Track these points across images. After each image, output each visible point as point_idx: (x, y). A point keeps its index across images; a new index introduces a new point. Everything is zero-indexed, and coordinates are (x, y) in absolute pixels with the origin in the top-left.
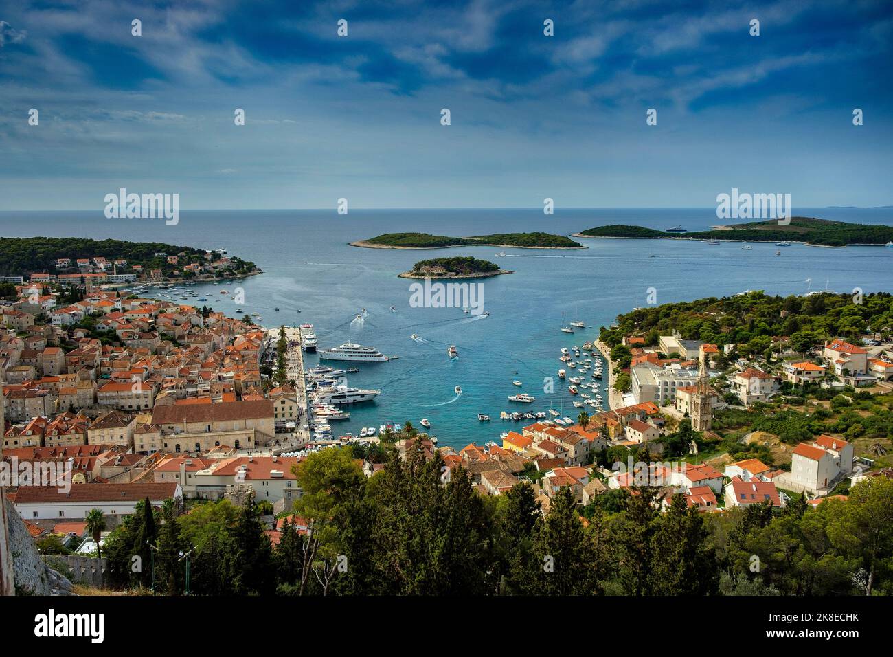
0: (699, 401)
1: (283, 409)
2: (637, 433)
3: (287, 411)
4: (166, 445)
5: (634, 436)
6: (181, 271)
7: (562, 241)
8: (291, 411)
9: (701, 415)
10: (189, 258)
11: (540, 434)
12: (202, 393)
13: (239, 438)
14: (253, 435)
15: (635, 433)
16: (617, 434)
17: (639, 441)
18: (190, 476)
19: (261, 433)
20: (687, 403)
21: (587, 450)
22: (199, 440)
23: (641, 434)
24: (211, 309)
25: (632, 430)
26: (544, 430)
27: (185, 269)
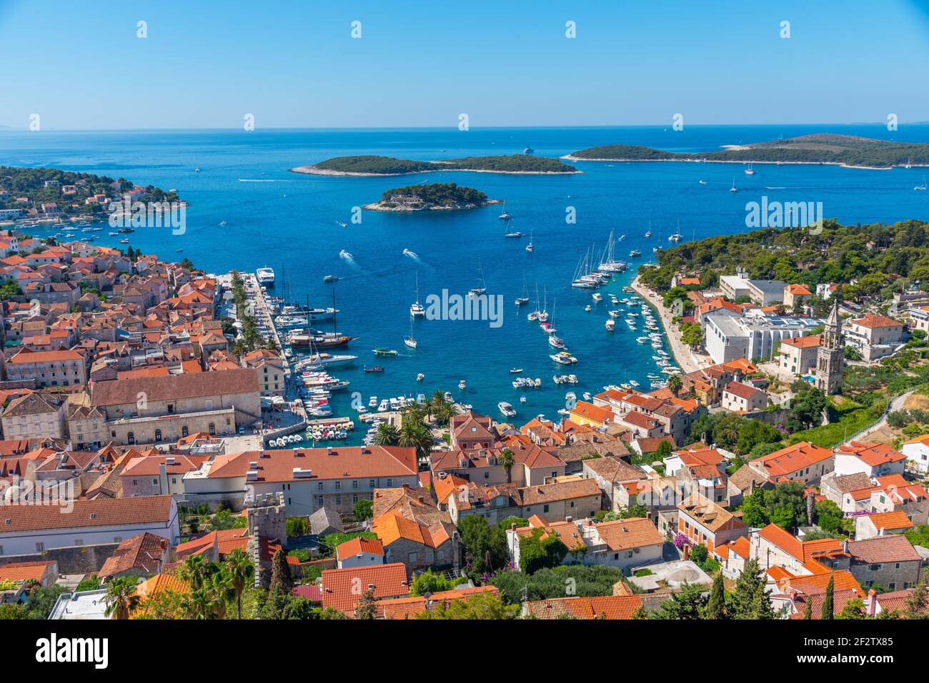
0: (828, 357)
1: (266, 379)
2: (739, 399)
3: (271, 382)
4: (114, 434)
5: (733, 403)
6: (82, 204)
7: (553, 164)
8: (276, 382)
9: (831, 374)
10: (92, 188)
11: (619, 404)
12: (154, 362)
13: (215, 420)
14: (233, 416)
15: (735, 399)
16: (710, 400)
17: (741, 409)
18: (174, 482)
19: (243, 412)
20: (795, 359)
21: (685, 423)
22: (159, 426)
23: (745, 401)
24: (138, 251)
25: (731, 396)
26: (625, 398)
27: (87, 202)
